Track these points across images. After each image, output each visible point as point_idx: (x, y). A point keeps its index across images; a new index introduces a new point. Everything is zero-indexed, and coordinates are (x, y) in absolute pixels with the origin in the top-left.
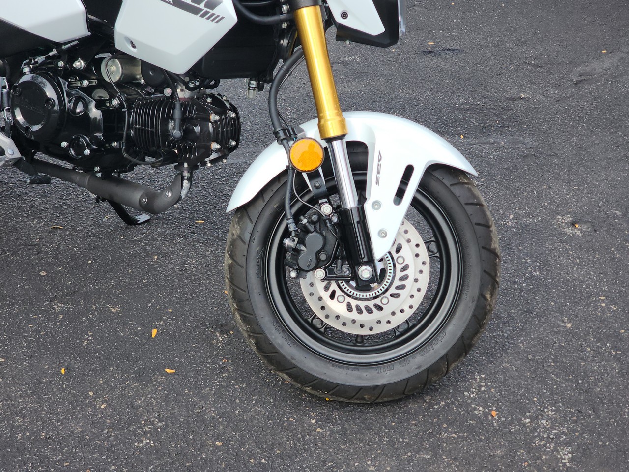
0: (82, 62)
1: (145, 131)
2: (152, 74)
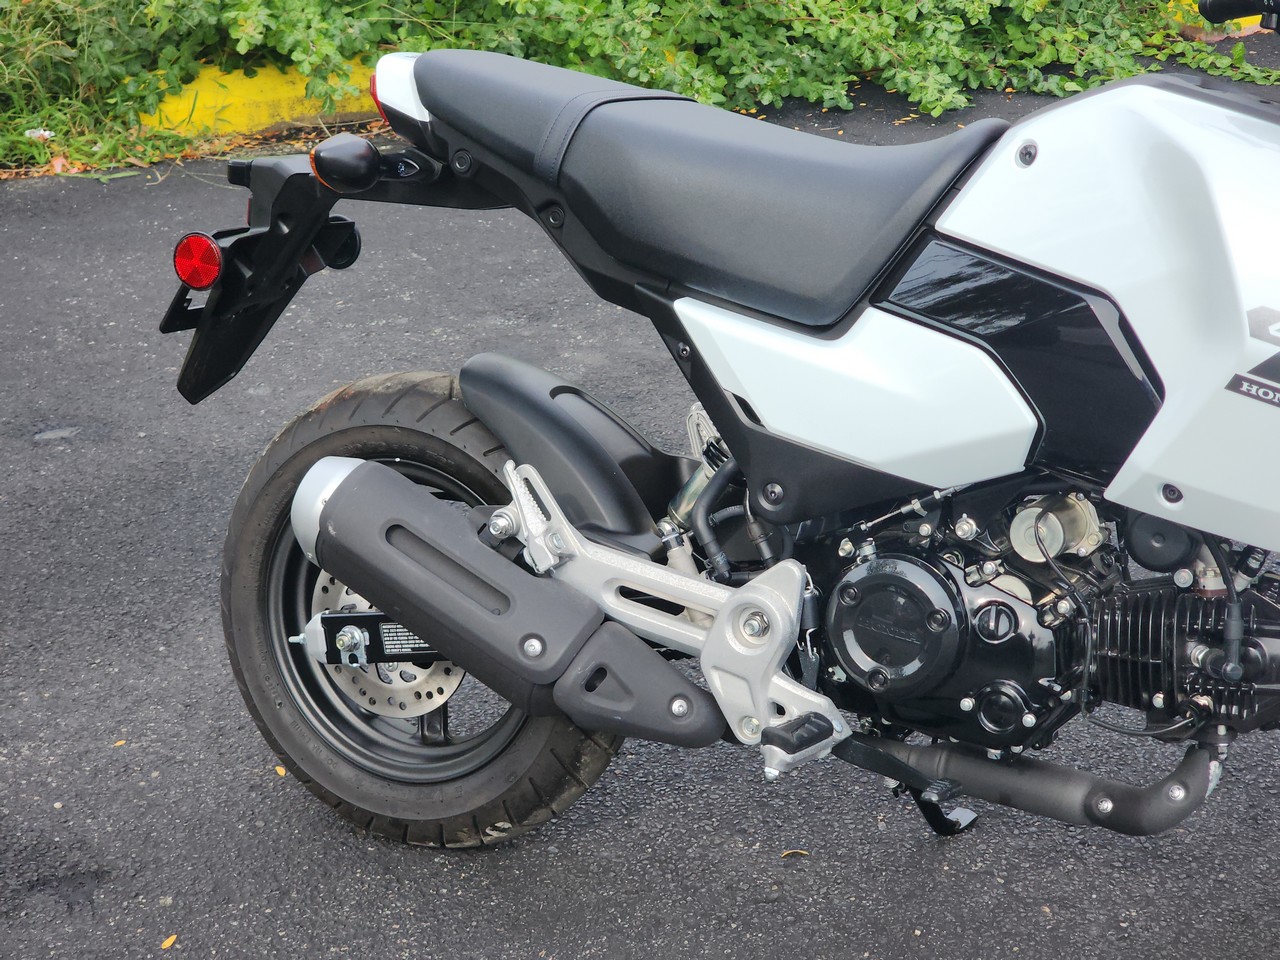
0: (972, 523)
1: (1134, 664)
2: (1157, 545)
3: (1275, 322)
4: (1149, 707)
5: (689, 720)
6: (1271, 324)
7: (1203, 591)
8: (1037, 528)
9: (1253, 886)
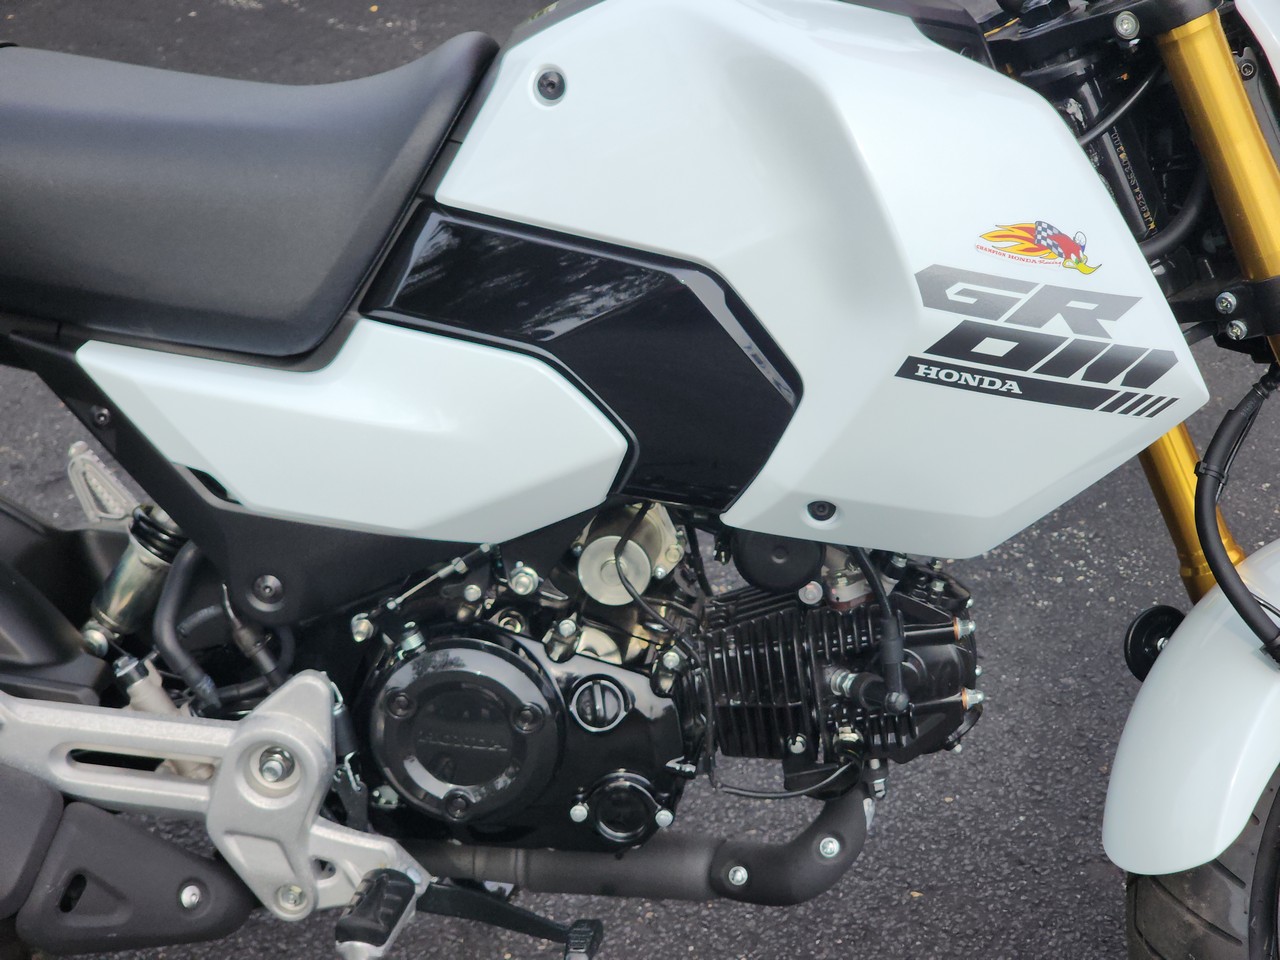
0: (531, 572)
1: (767, 711)
2: (779, 561)
3: (953, 283)
4: (786, 756)
5: (204, 913)
6: (948, 287)
7: (837, 605)
8: (617, 564)
9: (857, 886)
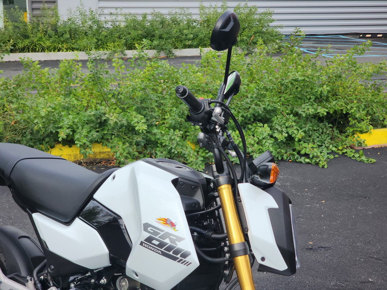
0: (105, 280)
3: (149, 227)
